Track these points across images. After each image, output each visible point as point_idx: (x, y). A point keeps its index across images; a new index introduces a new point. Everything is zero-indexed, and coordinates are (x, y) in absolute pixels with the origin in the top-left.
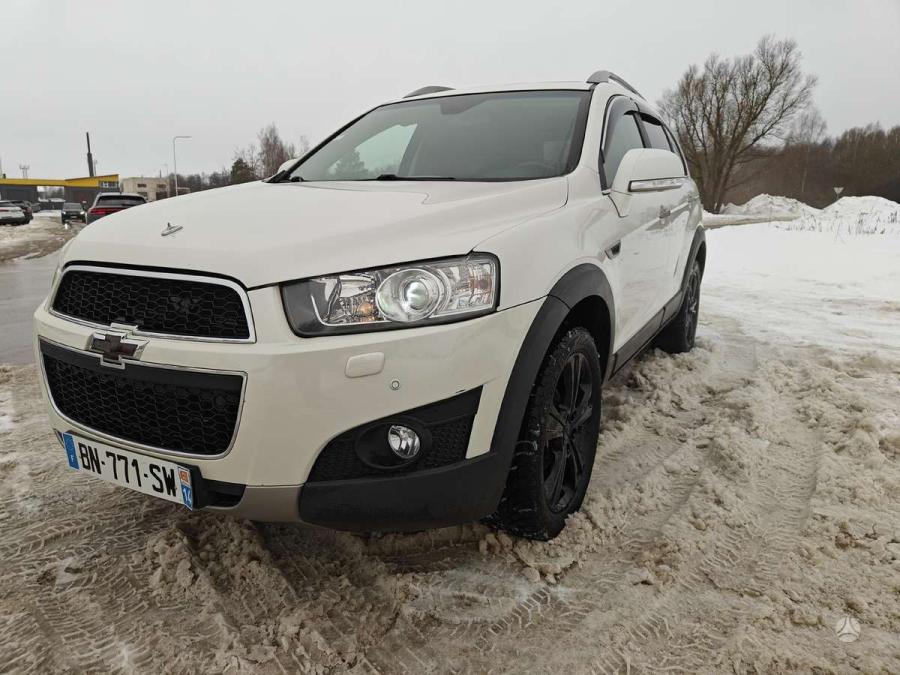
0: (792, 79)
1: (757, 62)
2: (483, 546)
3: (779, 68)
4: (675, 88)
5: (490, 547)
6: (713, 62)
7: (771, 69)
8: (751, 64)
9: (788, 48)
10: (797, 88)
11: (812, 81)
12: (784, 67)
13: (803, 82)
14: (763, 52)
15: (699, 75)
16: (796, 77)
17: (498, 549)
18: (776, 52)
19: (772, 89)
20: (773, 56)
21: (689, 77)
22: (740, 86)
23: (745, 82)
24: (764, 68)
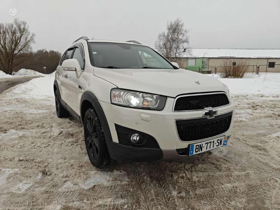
7: (20, 29)
9: (24, 23)
11: (34, 35)
12: (24, 29)
13: (31, 35)
14: (16, 23)
16: (28, 33)
19: (22, 35)
20: (20, 25)
22: (10, 33)
23: (11, 31)
24: (17, 28)
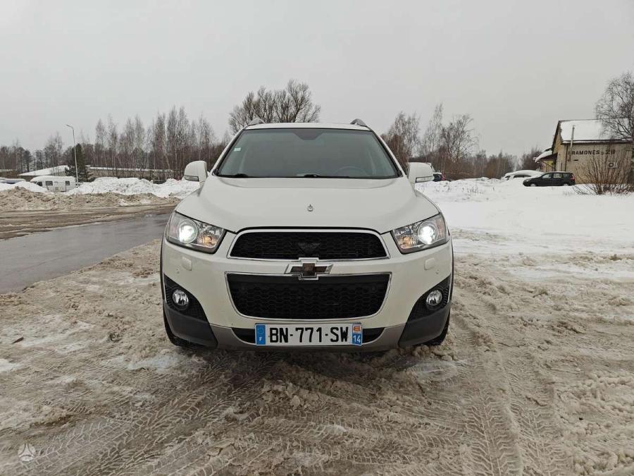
0: (307, 107)
1: (288, 94)
2: (416, 353)
3: (300, 99)
4: (241, 105)
5: (420, 354)
6: (263, 92)
7: (296, 100)
8: (285, 96)
9: (304, 88)
10: (311, 112)
11: (318, 109)
12: (303, 99)
13: (313, 109)
14: (291, 89)
15: (256, 98)
16: (309, 106)
17: (424, 353)
18: (298, 90)
19: (298, 111)
20: (296, 93)
21: (249, 99)
22: (279, 108)
23: (282, 105)
24: (292, 99)
